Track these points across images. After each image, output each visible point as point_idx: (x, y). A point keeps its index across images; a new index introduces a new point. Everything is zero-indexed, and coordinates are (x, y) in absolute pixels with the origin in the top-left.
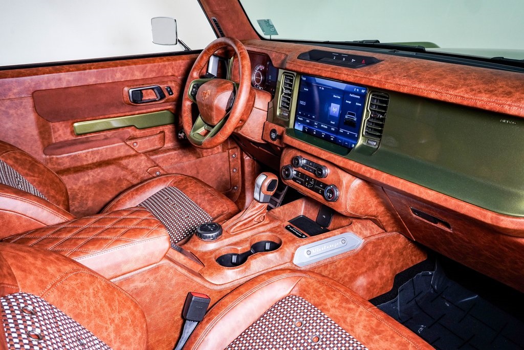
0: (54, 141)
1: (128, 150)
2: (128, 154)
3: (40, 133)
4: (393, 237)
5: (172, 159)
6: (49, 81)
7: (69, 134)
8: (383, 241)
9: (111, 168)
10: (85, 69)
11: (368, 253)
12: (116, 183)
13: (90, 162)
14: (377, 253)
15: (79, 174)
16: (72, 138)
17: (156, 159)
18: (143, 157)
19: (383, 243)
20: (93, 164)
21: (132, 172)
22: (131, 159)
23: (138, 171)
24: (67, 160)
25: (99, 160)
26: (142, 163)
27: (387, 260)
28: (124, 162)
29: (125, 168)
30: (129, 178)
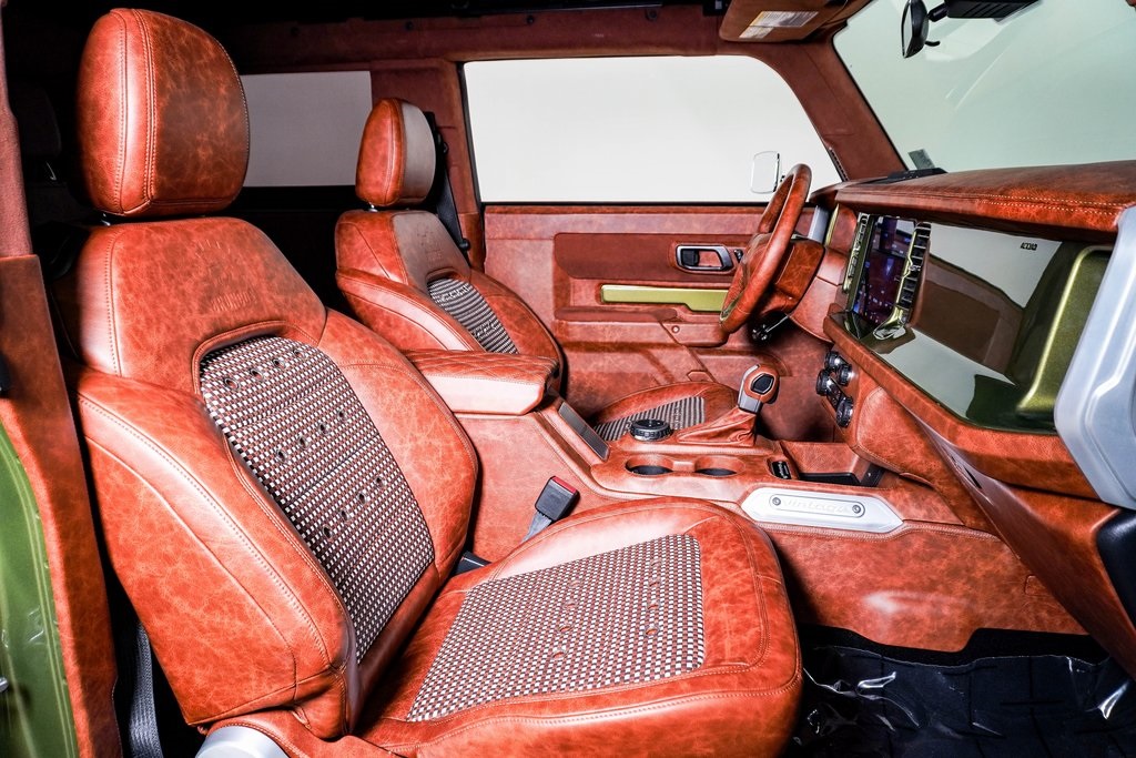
0: (572, 303)
1: (662, 335)
2: (662, 341)
3: (555, 288)
4: (983, 542)
5: (731, 366)
6: (576, 223)
7: (593, 298)
8: (955, 542)
9: (637, 357)
10: (624, 213)
11: (910, 551)
12: (640, 382)
13: (607, 340)
14: (935, 562)
15: (592, 355)
16: (595, 304)
17: (706, 360)
18: (686, 352)
19: (953, 547)
20: (611, 343)
21: (664, 371)
22: (667, 351)
23: (674, 370)
24: (578, 330)
25: (619, 340)
26: (683, 360)
27: (959, 585)
28: (656, 352)
29: (655, 362)
30: (660, 378)
